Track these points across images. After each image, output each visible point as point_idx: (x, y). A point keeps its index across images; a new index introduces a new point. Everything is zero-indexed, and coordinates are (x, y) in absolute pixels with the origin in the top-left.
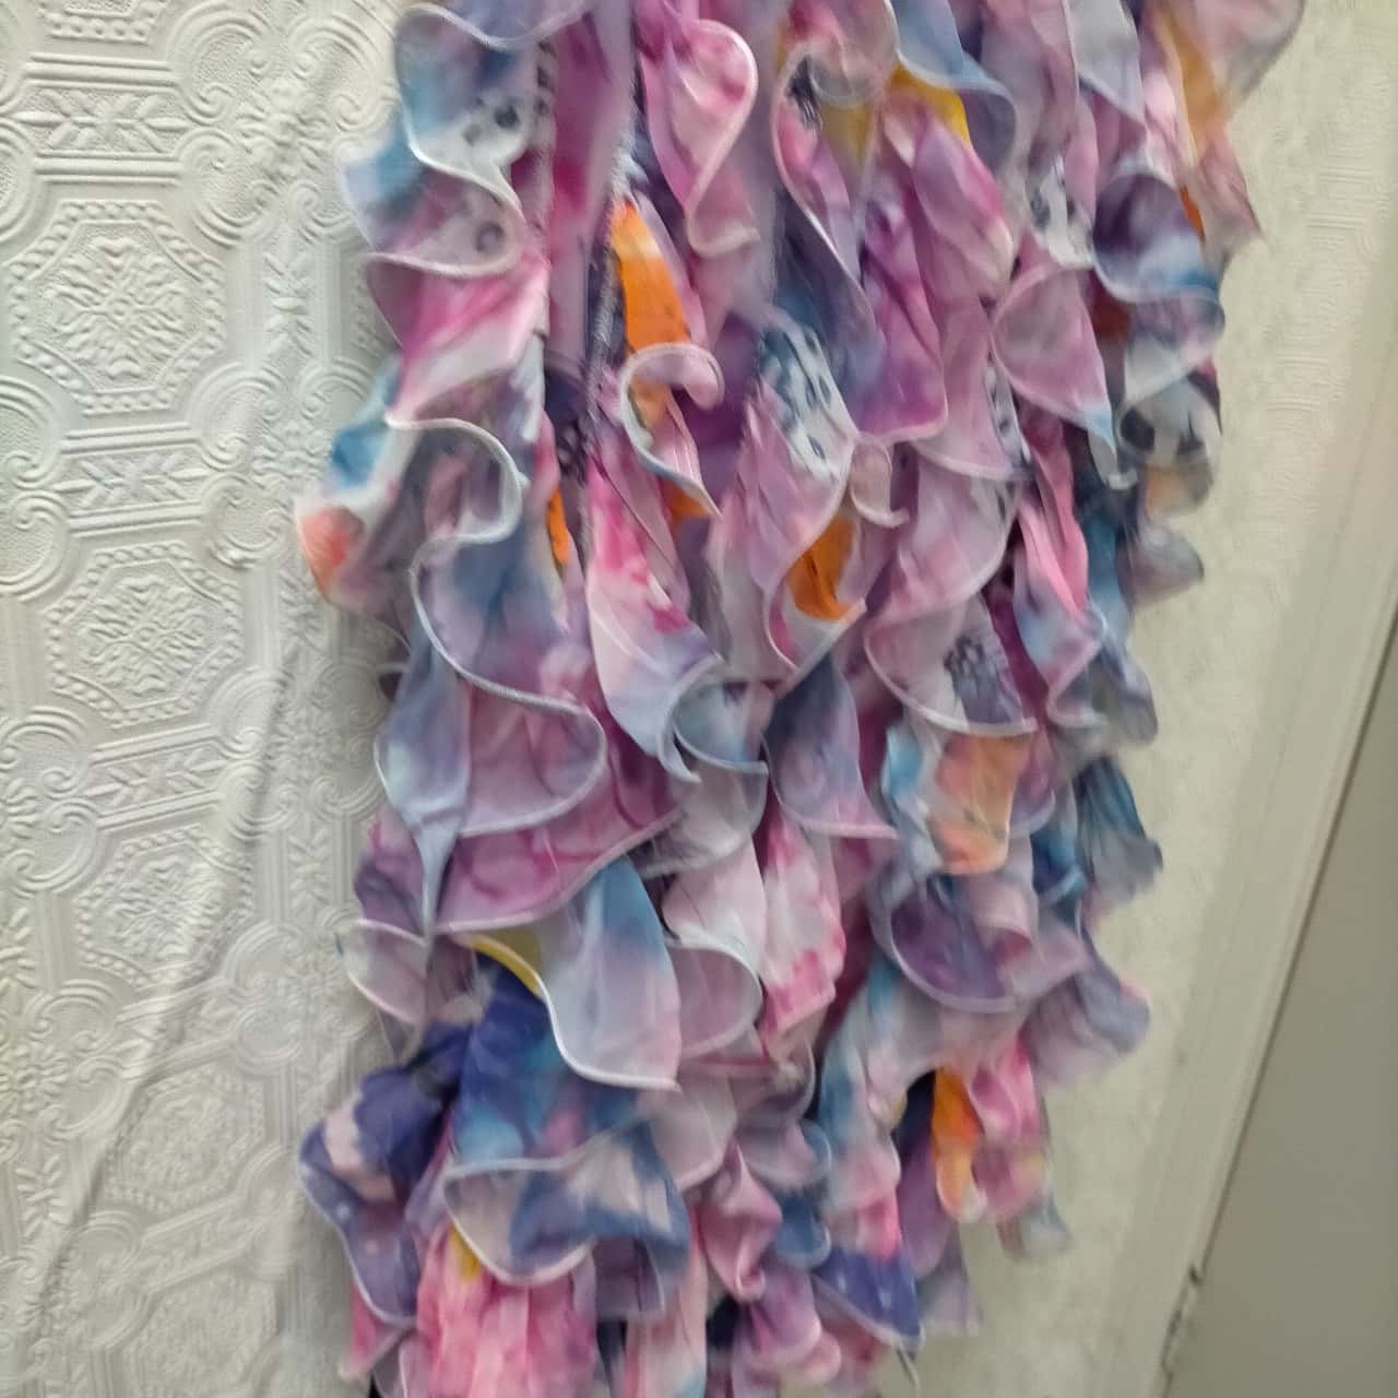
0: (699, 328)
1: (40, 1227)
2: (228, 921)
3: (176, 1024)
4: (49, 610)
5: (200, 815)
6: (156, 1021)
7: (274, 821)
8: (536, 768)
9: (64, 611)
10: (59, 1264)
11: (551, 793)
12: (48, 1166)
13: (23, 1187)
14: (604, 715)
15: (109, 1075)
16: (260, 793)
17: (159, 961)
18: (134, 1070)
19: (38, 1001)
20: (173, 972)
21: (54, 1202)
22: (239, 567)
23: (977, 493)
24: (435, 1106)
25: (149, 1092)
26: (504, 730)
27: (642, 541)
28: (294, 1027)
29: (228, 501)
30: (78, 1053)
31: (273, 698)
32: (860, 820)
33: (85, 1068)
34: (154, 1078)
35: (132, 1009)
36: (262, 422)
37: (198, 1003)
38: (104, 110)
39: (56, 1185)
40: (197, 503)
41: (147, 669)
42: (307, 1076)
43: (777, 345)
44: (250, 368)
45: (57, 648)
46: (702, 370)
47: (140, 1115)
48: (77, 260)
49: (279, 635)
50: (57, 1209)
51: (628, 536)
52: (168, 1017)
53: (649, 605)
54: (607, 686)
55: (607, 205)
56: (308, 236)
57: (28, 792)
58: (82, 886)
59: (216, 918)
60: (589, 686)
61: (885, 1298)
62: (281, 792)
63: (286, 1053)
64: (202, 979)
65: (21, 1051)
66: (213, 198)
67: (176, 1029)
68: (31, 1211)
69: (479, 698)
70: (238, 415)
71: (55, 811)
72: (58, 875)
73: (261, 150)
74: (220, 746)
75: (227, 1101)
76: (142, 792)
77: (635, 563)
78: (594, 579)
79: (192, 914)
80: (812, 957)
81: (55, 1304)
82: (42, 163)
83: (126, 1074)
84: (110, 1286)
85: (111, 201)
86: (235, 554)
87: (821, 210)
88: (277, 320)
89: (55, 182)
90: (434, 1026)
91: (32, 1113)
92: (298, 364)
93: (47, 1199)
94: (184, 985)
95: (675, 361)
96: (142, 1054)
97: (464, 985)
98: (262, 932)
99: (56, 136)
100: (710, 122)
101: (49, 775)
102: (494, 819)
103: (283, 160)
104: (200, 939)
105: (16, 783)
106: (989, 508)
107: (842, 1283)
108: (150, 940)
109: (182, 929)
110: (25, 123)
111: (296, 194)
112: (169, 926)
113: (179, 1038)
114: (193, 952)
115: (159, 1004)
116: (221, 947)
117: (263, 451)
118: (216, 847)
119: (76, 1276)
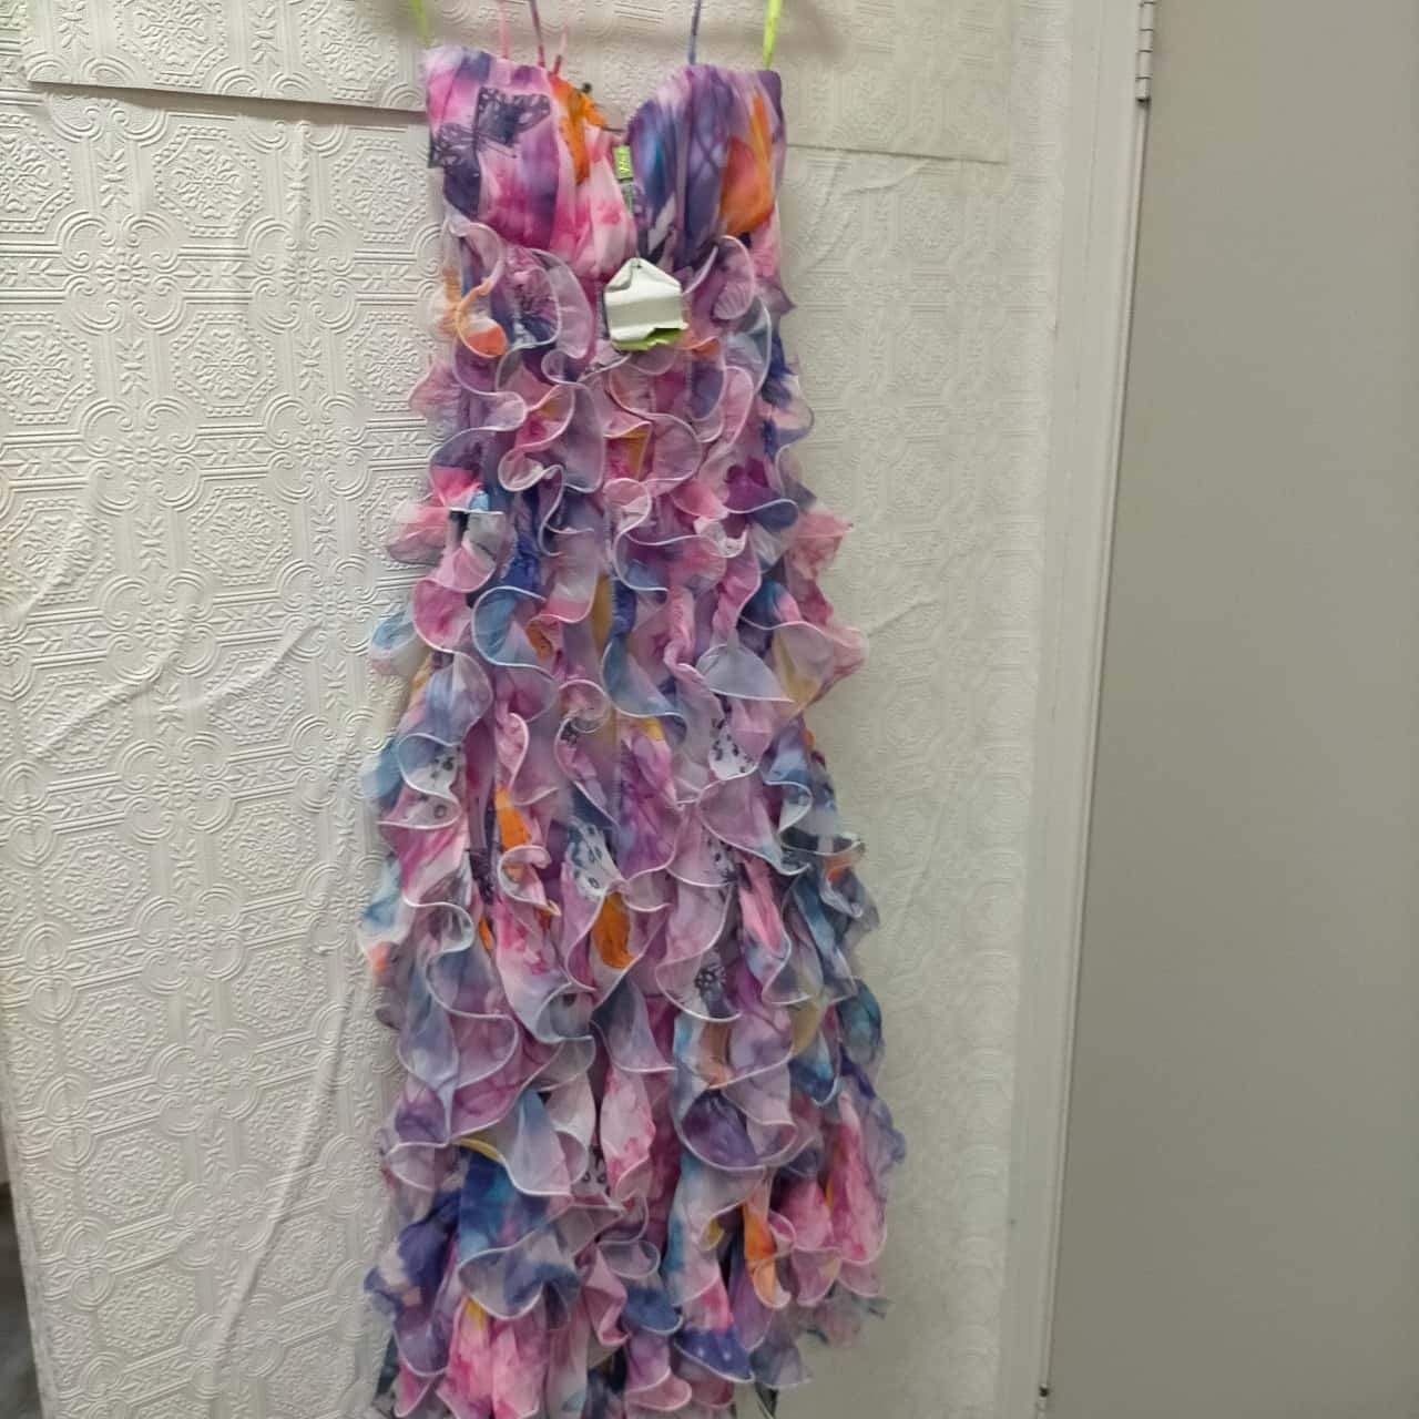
0: (536, 834)
1: (226, 1302)
2: (321, 1133)
3: (296, 1190)
4: (235, 984)
5: (307, 1078)
6: (285, 1188)
7: (343, 1080)
8: (487, 1048)
9: (241, 984)
10: (236, 1322)
11: (494, 1059)
12: (231, 1266)
13: (219, 1277)
14: (516, 1019)
15: (262, 1216)
16: (336, 1065)
17: (288, 1155)
18: (275, 1215)
19: (228, 1176)
20: (294, 1161)
21: (235, 1287)
22: (324, 954)
23: (708, 894)
24: (444, 1237)
25: (283, 1227)
26: (468, 1032)
27: (522, 932)
28: (359, 1193)
29: (318, 924)
30: (246, 1205)
31: (341, 1017)
32: (652, 1065)
33: (250, 1213)
34: (284, 1220)
35: (273, 1181)
36: (333, 886)
37: (307, 1178)
38: (260, 769)
39: (235, 1277)
40: (301, 928)
41: (280, 1007)
42: (367, 1221)
43: (576, 836)
44: (328, 863)
45: (239, 1001)
46: (539, 856)
47: (278, 1240)
48: (249, 831)
49: (345, 985)
50: (236, 1291)
51: (514, 931)
52: (293, 1185)
53: (526, 962)
54: (512, 1003)
55: (493, 786)
56: (353, 801)
57: (225, 1070)
58: (249, 1116)
59: (316, 1132)
60: (503, 1004)
61: (727, 1356)
62: (347, 1064)
63: (354, 1207)
64: (310, 1164)
65: (219, 1202)
66: (309, 794)
67: (296, 1193)
68: (223, 1291)
69: (453, 1019)
70: (323, 883)
71: (236, 1079)
72: (238, 1111)
73: (330, 769)
74: (315, 1042)
75: (324, 1235)
76: (278, 1068)
77: (517, 943)
78: (499, 953)
79: (303, 1131)
80: (634, 1141)
81: (234, 1346)
82: (233, 795)
83: (270, 1216)
84: (261, 1341)
85: (262, 805)
86: (321, 948)
87: (583, 781)
88: (340, 840)
89: (239, 802)
90: (438, 1195)
91: (224, 1236)
92: (350, 858)
93: (231, 1284)
94: (300, 1168)
95: (522, 853)
96: (280, 1204)
97: (452, 1168)
98: (340, 1139)
99: (239, 784)
100: (511, 759)
101: (234, 1062)
102: (473, 1078)
103: (341, 772)
104: (309, 1143)
105: (219, 1067)
106: (715, 900)
107: (701, 1352)
108: (283, 1143)
109: (299, 1137)
110: (228, 781)
111: (346, 785)
112: (292, 1136)
113: (299, 1198)
114: (304, 1151)
115: (287, 1179)
116: (318, 1147)
117: (334, 899)
118: (315, 1095)
119: (244, 1331)
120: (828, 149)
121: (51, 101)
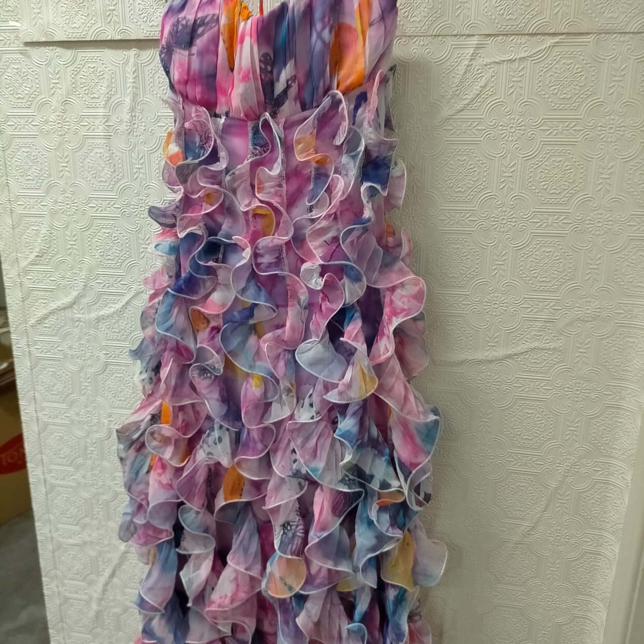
120: (469, 35)
121: (31, 50)
